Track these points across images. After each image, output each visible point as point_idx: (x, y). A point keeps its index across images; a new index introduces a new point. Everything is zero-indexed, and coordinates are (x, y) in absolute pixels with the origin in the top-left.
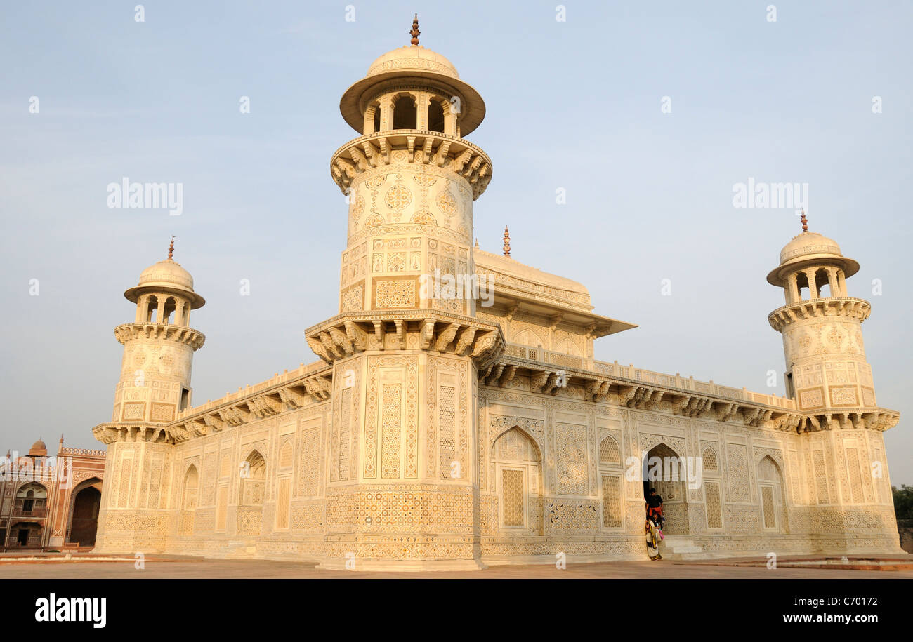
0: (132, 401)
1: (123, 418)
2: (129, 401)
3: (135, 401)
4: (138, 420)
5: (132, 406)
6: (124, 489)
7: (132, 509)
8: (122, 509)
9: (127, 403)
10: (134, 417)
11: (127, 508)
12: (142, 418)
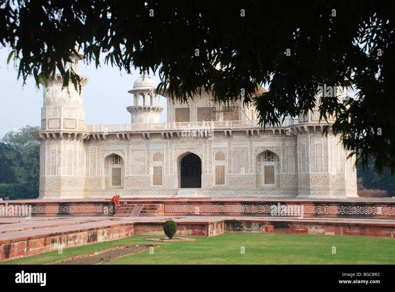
0: (68, 118)
1: (64, 127)
2: (66, 118)
3: (69, 118)
4: (73, 129)
5: (69, 120)
6: (70, 166)
7: (75, 176)
8: (70, 176)
9: (66, 119)
10: (71, 127)
11: (73, 175)
12: (75, 127)
